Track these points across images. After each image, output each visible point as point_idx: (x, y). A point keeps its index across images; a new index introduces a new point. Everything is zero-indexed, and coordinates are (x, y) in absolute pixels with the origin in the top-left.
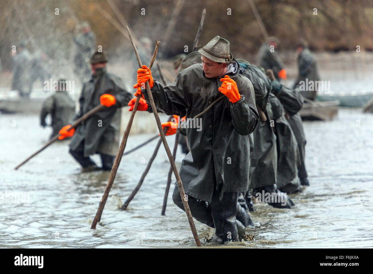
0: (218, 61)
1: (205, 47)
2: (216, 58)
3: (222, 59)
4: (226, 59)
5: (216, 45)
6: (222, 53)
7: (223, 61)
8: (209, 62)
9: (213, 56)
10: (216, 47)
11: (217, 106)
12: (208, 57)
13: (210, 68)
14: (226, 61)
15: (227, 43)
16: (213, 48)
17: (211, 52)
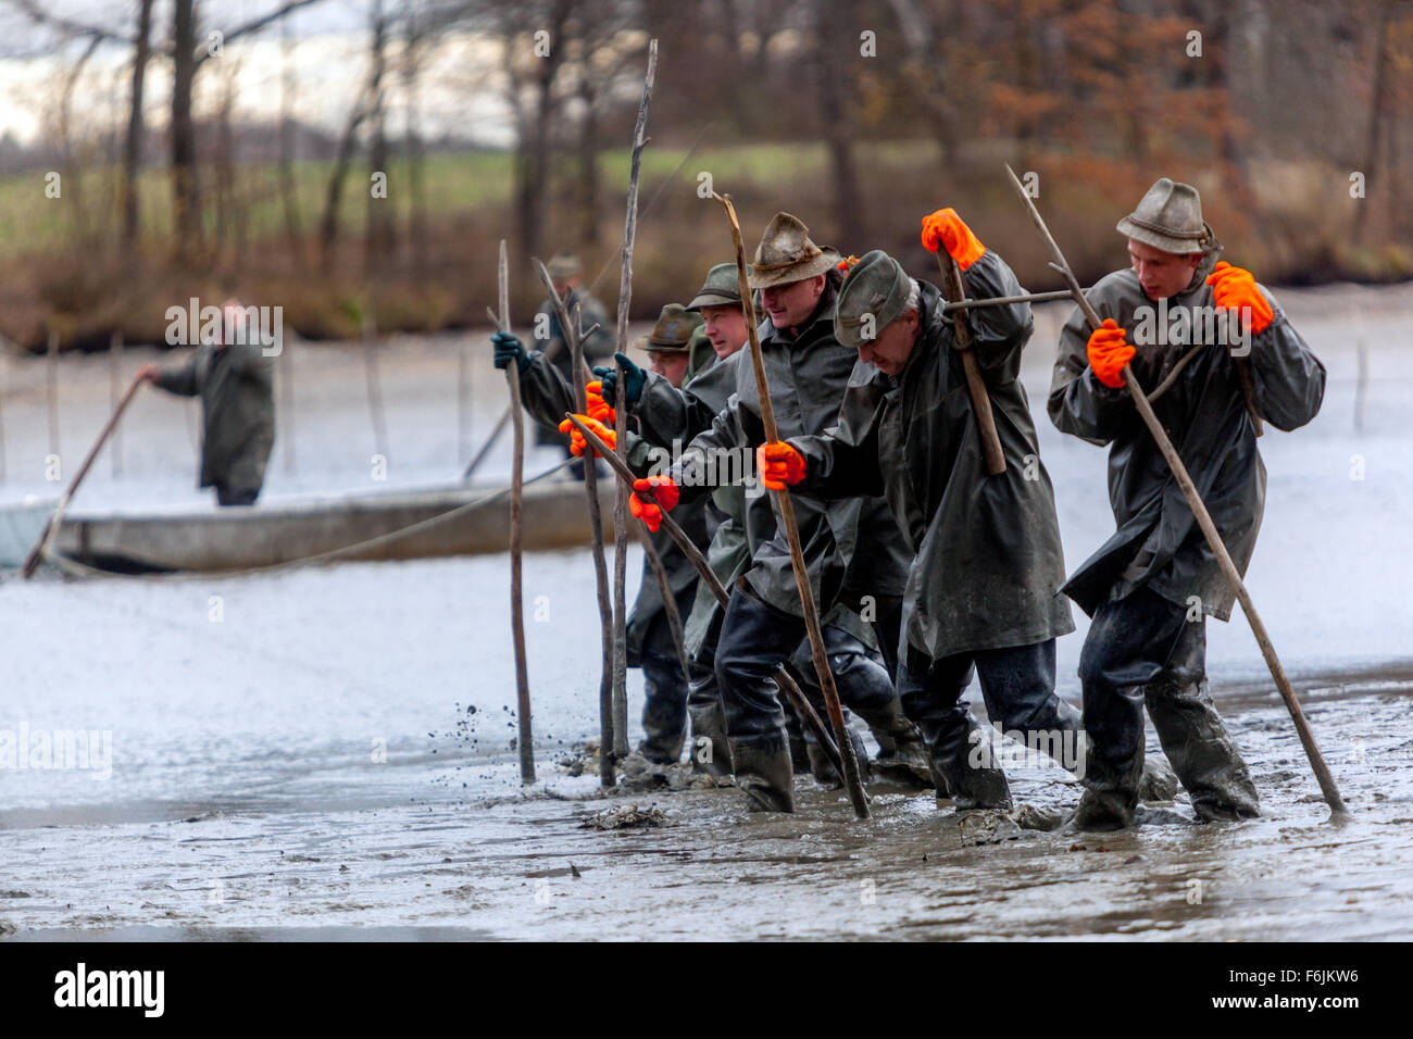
0: (1182, 251)
1: (1134, 216)
2: (1175, 242)
3: (1190, 243)
4: (1199, 239)
5: (1167, 206)
6: (1186, 226)
7: (1195, 248)
8: (1156, 258)
9: (1165, 239)
10: (1170, 213)
11: (1192, 374)
12: (1153, 244)
13: (1161, 273)
14: (1200, 245)
15: (1193, 194)
16: (1161, 217)
17: (1157, 227)
